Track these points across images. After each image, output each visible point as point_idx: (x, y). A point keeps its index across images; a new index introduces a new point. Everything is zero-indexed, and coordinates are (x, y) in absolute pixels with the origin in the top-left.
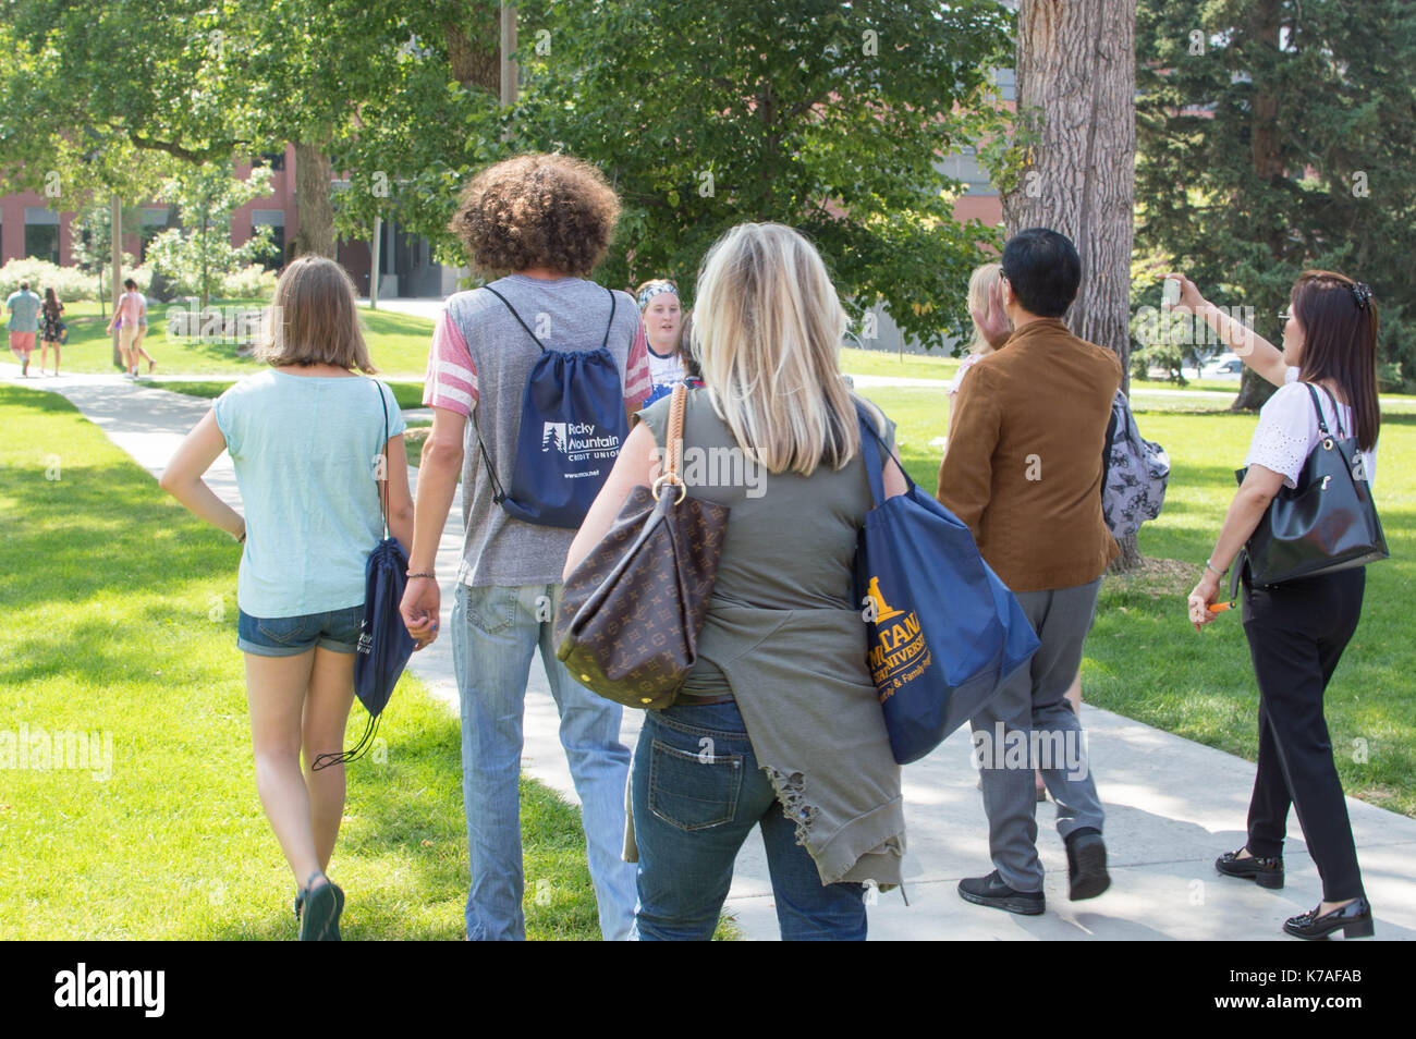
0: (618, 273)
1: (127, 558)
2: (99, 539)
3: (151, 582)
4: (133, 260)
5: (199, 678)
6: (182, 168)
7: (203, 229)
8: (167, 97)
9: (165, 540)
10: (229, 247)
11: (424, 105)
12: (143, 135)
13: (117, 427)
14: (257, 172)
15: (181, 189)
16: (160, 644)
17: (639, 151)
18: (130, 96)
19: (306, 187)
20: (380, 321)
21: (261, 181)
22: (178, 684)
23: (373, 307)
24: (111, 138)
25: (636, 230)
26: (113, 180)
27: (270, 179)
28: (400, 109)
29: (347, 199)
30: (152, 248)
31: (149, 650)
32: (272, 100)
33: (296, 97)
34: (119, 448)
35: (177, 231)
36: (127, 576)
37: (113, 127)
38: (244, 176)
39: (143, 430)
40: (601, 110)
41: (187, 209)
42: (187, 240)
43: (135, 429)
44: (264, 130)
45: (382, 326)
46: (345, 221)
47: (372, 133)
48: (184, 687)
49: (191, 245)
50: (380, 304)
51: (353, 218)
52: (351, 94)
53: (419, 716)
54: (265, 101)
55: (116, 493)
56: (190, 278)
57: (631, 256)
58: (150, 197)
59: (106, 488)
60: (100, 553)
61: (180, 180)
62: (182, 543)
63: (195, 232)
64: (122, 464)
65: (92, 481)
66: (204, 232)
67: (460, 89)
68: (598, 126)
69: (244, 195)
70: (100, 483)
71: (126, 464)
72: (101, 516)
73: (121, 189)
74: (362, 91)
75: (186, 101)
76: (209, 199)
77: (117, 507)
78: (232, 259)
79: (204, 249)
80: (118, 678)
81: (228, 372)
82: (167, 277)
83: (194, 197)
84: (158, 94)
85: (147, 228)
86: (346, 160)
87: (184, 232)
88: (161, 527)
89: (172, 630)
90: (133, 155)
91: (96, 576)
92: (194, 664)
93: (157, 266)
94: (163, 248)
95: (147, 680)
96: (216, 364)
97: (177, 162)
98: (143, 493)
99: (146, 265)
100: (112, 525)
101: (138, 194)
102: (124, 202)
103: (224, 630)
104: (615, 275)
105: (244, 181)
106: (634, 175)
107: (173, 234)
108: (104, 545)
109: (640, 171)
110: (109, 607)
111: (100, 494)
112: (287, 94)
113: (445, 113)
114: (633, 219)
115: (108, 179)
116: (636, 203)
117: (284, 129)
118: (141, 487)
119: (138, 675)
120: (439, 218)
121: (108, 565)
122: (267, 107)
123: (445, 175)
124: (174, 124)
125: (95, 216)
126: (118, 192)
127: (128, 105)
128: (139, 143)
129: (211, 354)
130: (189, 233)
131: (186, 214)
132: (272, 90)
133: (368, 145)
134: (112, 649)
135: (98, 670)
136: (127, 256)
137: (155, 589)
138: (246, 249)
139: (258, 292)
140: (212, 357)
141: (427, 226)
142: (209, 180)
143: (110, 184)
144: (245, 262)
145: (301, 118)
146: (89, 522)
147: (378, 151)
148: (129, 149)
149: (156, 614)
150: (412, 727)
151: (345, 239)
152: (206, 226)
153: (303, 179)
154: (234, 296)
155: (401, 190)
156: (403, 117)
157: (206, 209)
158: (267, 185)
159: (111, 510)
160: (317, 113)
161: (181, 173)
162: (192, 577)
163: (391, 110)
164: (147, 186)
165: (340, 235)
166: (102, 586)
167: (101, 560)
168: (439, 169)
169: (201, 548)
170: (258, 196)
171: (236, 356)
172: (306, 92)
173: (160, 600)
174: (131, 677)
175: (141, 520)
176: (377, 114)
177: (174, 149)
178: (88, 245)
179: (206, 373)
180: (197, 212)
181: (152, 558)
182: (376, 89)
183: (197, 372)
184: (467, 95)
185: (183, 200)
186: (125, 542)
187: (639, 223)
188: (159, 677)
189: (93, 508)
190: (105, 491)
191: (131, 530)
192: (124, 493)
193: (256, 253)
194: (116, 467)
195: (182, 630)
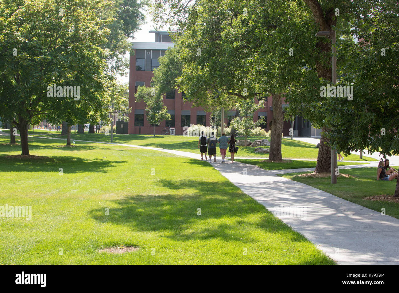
0: (366, 131)
1: (230, 207)
2: (222, 201)
3: (237, 214)
4: (226, 125)
5: (253, 240)
6: (241, 100)
7: (246, 116)
8: (238, 81)
9: (239, 203)
10: (253, 122)
11: (310, 83)
12: (231, 91)
13: (223, 171)
14: (261, 102)
15: (240, 106)
16: (242, 231)
17: (373, 97)
18: (228, 81)
19: (275, 106)
20: (294, 143)
21: (262, 104)
22: (247, 242)
23: (292, 139)
24: (223, 92)
25: (372, 119)
26: (222, 103)
27: (264, 104)
28: (303, 85)
29: (288, 109)
30: (232, 122)
31: (239, 232)
32: (268, 82)
33: (274, 82)
34: (225, 177)
35: (239, 118)
36: (231, 212)
37: (223, 89)
38: (257, 103)
39: (231, 172)
40: (362, 85)
41: (242, 112)
42: (242, 120)
43: (228, 172)
44: (265, 90)
45: (295, 145)
46: (287, 116)
47: (295, 91)
48: (249, 243)
49: (242, 121)
50: (294, 139)
51: (290, 115)
52: (289, 80)
53: (314, 254)
54: (266, 83)
55: (225, 189)
56: (241, 130)
57: (370, 125)
58: (232, 108)
59: (222, 188)
60: (223, 205)
61: (240, 103)
62: (244, 204)
63: (244, 118)
64: (225, 181)
65: (218, 186)
66: (246, 118)
67: (322, 80)
68: (361, 90)
69: (257, 108)
70: (220, 186)
71: (227, 181)
72: (222, 195)
73: (224, 106)
74: (292, 80)
75: (243, 82)
76: (248, 109)
77: (225, 193)
78: (254, 125)
79: (246, 122)
80: (231, 240)
81: (252, 157)
82: (236, 130)
83: (243, 108)
84: (236, 80)
85: (230, 117)
86: (288, 99)
87: (241, 118)
88: (238, 199)
89: (244, 227)
90: (228, 97)
91: (222, 212)
92: (251, 236)
93: (233, 127)
94: (235, 122)
95: (239, 240)
96: (249, 154)
97: (240, 99)
98: (232, 189)
99: (230, 127)
100: (225, 198)
101: (229, 107)
102: (225, 110)
103: (258, 228)
104: (365, 132)
105: (257, 104)
106: (371, 103)
107: (238, 118)
108: (223, 203)
109: (373, 102)
110: (227, 220)
111: (221, 189)
112: (272, 80)
113: (316, 86)
114: (371, 116)
115: (221, 103)
116: (372, 111)
117: (271, 90)
118: (232, 188)
119: (236, 239)
120: (314, 115)
121: (225, 209)
122: (266, 84)
123: (318, 104)
124: (239, 88)
125: (216, 113)
126: (223, 107)
127: (227, 83)
128: (230, 94)
129: (248, 151)
130: (242, 118)
131: (241, 113)
132: (268, 80)
133: (295, 95)
134: (229, 232)
135: (226, 237)
136: (225, 124)
137: (239, 216)
138: (257, 123)
139: (260, 134)
140: (247, 152)
141: (310, 117)
142: (248, 104)
143: (221, 105)
144: (257, 126)
145: (275, 87)
146: (218, 197)
147: (297, 96)
148: (227, 95)
149: (240, 223)
150: (312, 257)
151: (287, 120)
152: (247, 116)
153: (274, 104)
154: (253, 136)
155: (303, 107)
156: (304, 87)
157: (247, 112)
158: (263, 105)
159: (224, 194)
160: (280, 86)
161: (241, 101)
162: (248, 213)
163: (300, 85)
164: (231, 105)
165: (286, 119)
166: (224, 214)
167: (223, 207)
168: (317, 102)
169: (250, 205)
170: (261, 108)
171: (254, 152)
172: (277, 80)
173: (240, 219)
174: (234, 239)
175: (232, 197)
176: (296, 86)
177: (239, 95)
178: (214, 121)
179: (246, 157)
180: (244, 112)
181: (237, 208)
182: (296, 79)
183: (244, 156)
184: (324, 81)
185: (241, 109)
186: (229, 203)
187: (373, 117)
188: (241, 240)
189: (219, 193)
190: (222, 189)
191: (230, 200)
192: (227, 189)
193: (260, 124)
194: (224, 182)
195: (247, 227)
